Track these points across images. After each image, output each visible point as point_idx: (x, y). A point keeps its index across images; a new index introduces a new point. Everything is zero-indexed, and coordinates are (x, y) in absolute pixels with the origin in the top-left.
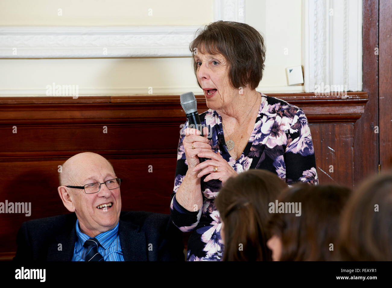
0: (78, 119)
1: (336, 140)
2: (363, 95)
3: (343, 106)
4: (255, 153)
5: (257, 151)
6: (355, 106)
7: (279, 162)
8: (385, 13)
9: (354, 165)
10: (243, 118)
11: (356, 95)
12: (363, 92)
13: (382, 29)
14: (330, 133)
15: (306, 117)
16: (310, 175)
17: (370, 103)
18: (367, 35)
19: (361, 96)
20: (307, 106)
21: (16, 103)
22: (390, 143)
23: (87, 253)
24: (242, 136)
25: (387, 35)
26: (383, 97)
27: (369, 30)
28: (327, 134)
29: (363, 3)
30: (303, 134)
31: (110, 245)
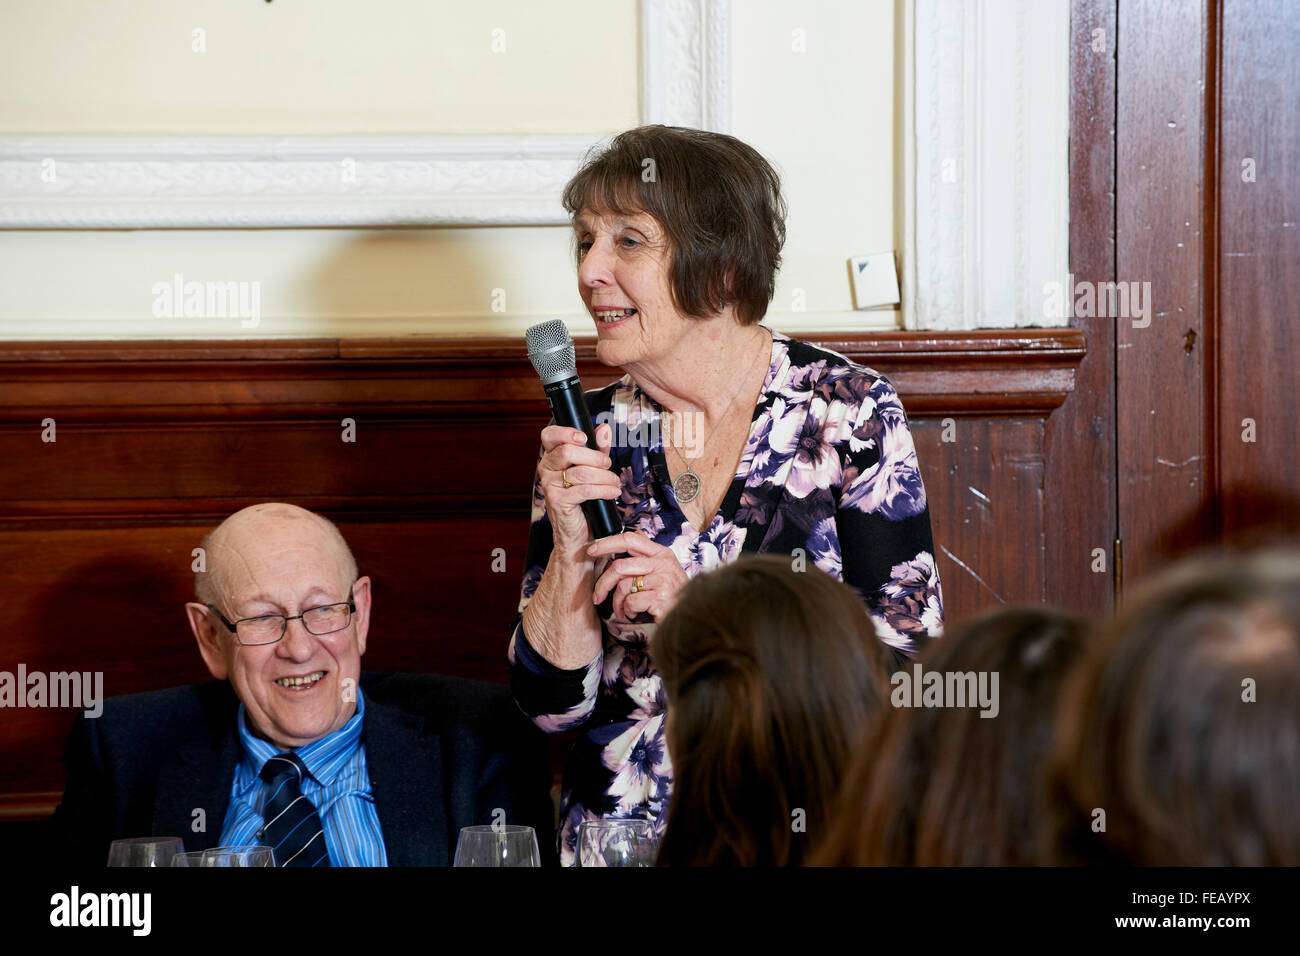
0: (243, 404)
1: (993, 468)
2: (1072, 340)
3: (1014, 370)
4: (753, 510)
5: (758, 507)
6: (1049, 369)
7: (825, 538)
8: (1134, 102)
9: (1046, 540)
10: (719, 404)
11: (1052, 339)
12: (1070, 330)
13: (1125, 147)
14: (977, 448)
15: (899, 402)
16: (915, 575)
17: (1091, 362)
18: (1081, 164)
19: (1065, 339)
20: (911, 370)
21: (62, 358)
22: (1148, 478)
23: (269, 796)
24: (716, 459)
25: (1139, 164)
26: (1130, 345)
27: (1088, 149)
28: (966, 450)
29: (1071, 73)
30: (889, 454)
31: (337, 775)
